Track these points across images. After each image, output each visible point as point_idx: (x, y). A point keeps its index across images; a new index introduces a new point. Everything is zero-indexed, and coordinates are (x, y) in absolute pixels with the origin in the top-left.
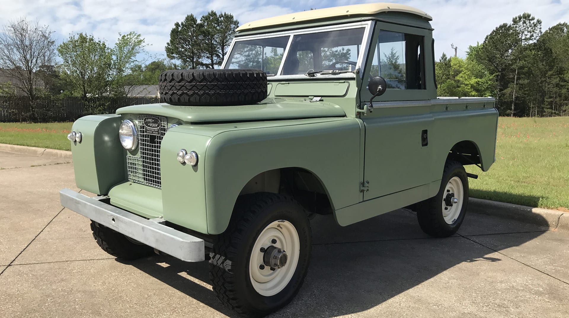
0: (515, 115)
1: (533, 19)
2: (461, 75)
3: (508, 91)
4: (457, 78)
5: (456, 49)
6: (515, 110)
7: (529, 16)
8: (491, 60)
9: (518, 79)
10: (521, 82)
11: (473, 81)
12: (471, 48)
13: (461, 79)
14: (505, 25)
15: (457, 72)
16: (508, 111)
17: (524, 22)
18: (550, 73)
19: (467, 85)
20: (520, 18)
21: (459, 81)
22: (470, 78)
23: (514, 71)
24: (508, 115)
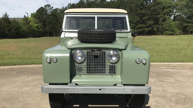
0: (49, 36)
1: (50, 6)
2: (31, 23)
3: (46, 28)
4: (30, 24)
5: (28, 14)
6: (49, 34)
7: (49, 5)
8: (40, 18)
9: (49, 25)
10: (50, 26)
11: (36, 25)
12: (31, 14)
13: (32, 24)
14: (42, 7)
15: (30, 22)
16: (47, 35)
17: (48, 7)
18: (57, 23)
19: (34, 26)
20: (47, 5)
21: (30, 25)
22: (34, 24)
23: (47, 22)
24: (47, 36)
